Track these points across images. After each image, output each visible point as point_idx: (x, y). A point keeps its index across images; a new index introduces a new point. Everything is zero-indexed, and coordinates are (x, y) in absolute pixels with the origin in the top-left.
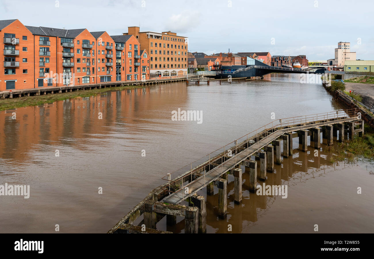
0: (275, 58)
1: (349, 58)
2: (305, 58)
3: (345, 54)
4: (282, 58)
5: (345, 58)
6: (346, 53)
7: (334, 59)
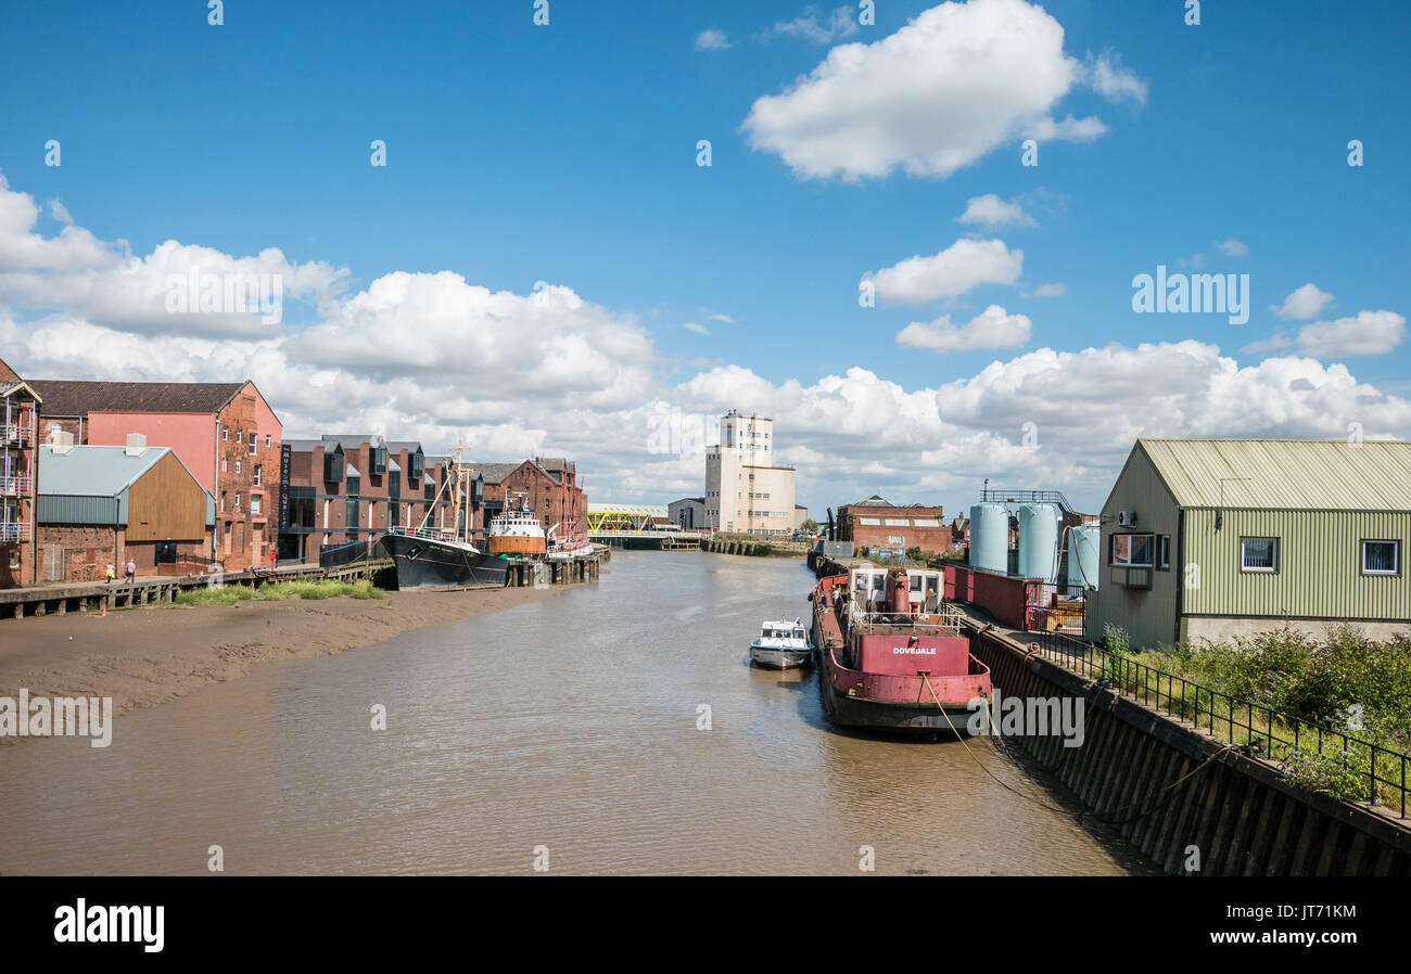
0: (330, 448)
1: (767, 496)
2: (571, 476)
3: (751, 477)
4: (396, 458)
5: (751, 495)
6: (756, 472)
7: (702, 501)
